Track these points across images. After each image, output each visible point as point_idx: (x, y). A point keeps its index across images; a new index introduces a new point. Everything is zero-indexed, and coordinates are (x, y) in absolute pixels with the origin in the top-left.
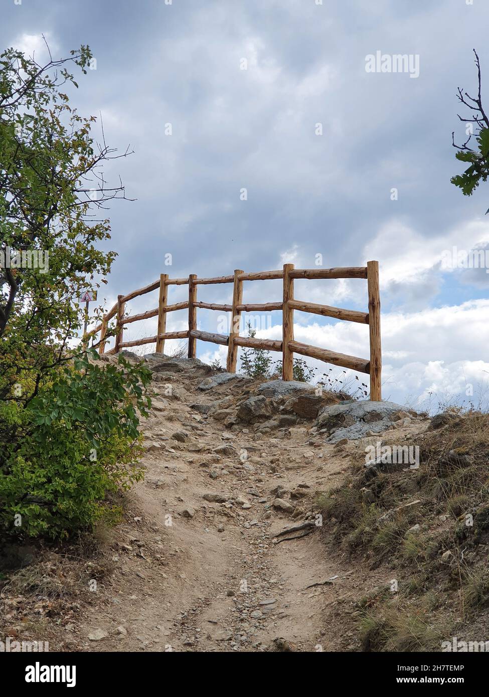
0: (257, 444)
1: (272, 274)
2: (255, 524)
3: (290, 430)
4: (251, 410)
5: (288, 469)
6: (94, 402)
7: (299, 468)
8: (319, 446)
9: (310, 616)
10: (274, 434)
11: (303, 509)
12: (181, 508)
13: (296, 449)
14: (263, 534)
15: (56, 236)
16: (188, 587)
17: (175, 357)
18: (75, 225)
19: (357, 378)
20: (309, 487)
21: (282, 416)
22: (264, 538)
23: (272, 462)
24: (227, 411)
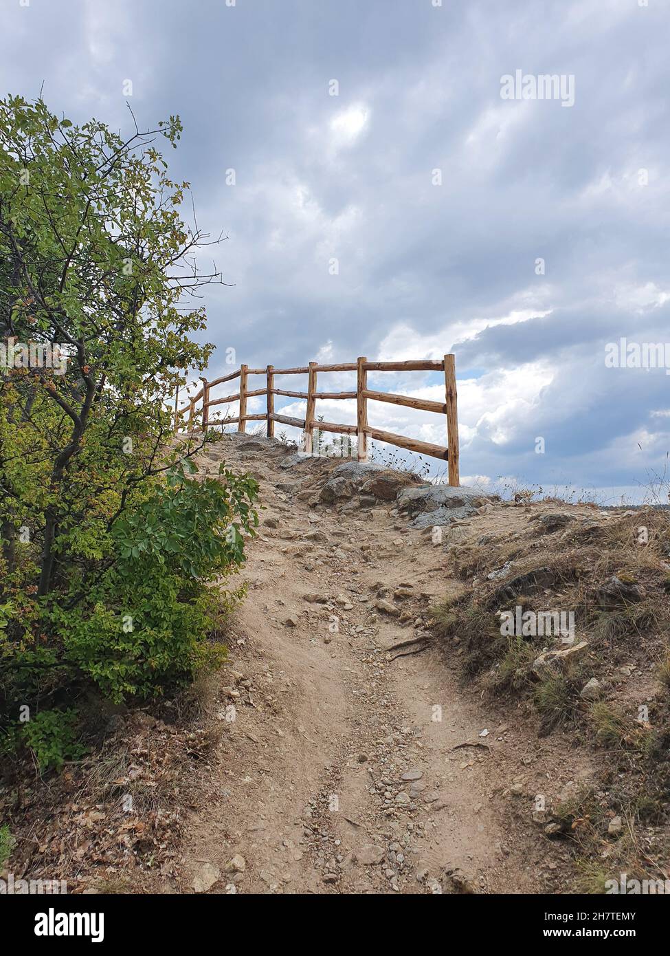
0: (343, 528)
1: (346, 366)
2: (362, 631)
3: (372, 511)
4: (333, 492)
5: (380, 558)
6: (191, 524)
7: (391, 556)
8: (406, 532)
9: (476, 810)
10: (357, 516)
11: (411, 614)
12: (283, 616)
13: (383, 534)
14: (373, 647)
15: (144, 324)
16: (310, 747)
17: (256, 436)
18: (165, 313)
19: (421, 458)
20: (412, 587)
21: (362, 498)
22: (375, 651)
23: (362, 549)
24: (309, 491)
